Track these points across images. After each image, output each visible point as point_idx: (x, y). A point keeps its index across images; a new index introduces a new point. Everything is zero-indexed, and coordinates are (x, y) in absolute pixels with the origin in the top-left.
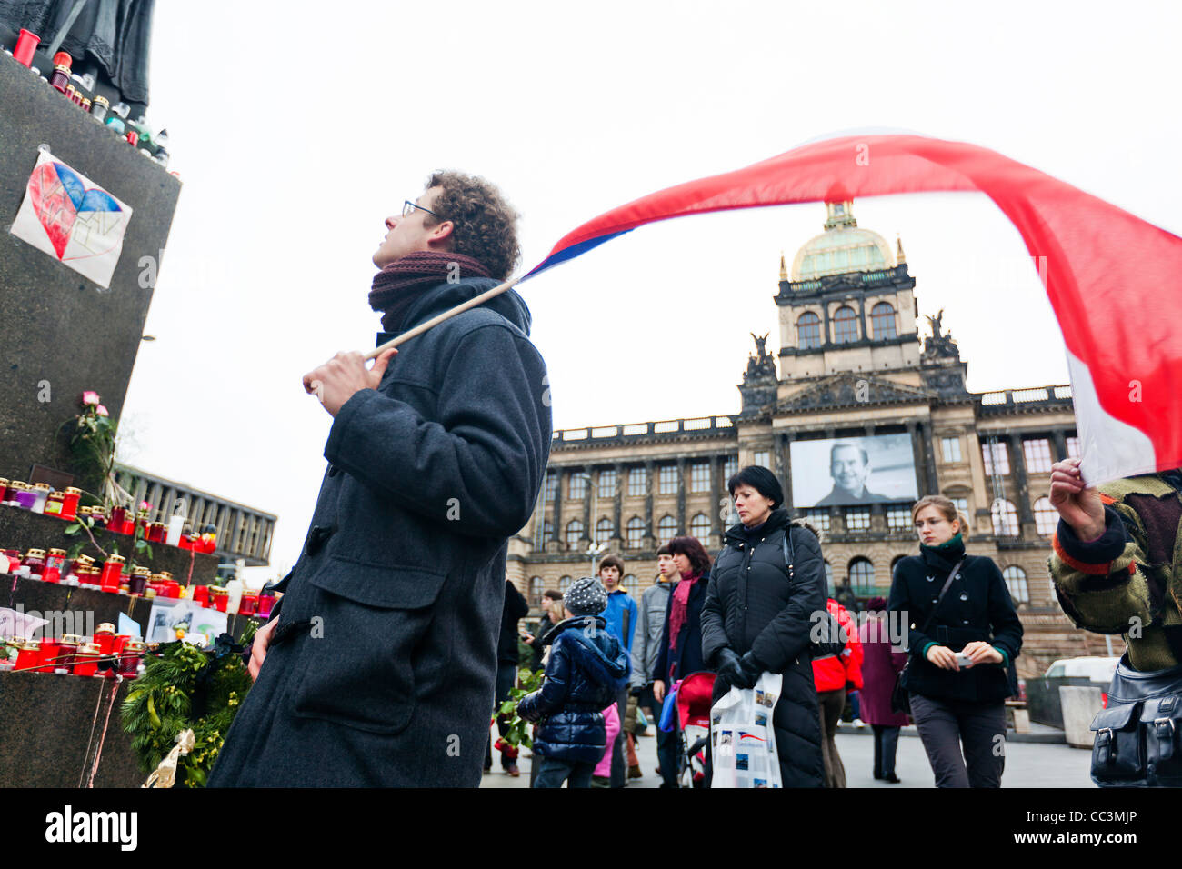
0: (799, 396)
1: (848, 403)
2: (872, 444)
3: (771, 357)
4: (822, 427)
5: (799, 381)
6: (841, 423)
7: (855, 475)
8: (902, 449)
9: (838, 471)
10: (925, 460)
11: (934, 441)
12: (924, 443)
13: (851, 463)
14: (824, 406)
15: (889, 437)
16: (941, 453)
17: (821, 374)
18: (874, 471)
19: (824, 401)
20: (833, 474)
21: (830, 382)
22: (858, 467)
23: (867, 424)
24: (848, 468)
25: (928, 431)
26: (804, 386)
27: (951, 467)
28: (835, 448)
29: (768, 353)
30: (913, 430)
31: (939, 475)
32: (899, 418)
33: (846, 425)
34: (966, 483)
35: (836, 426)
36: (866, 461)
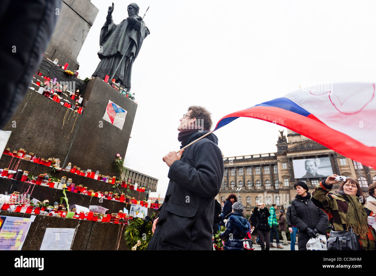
0: (294, 147)
1: (309, 149)
2: (318, 160)
3: (285, 137)
4: (302, 156)
5: (294, 143)
6: (307, 154)
7: (313, 169)
8: (327, 162)
9: (308, 168)
10: (335, 165)
11: (337, 159)
12: (334, 160)
13: (311, 166)
14: (302, 150)
15: (323, 158)
16: (340, 163)
17: (300, 141)
18: (319, 168)
19: (302, 148)
20: (306, 169)
21: (303, 143)
22: (314, 167)
23: (316, 155)
24: (310, 167)
25: (335, 156)
26: (295, 144)
27: (344, 167)
28: (306, 162)
29: (284, 136)
30: (330, 156)
31: (340, 169)
32: (326, 153)
33: (309, 155)
34: (349, 171)
35: (306, 155)
36: (316, 165)
